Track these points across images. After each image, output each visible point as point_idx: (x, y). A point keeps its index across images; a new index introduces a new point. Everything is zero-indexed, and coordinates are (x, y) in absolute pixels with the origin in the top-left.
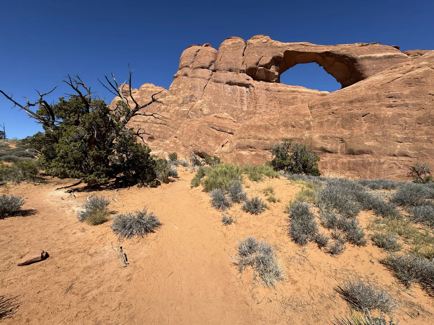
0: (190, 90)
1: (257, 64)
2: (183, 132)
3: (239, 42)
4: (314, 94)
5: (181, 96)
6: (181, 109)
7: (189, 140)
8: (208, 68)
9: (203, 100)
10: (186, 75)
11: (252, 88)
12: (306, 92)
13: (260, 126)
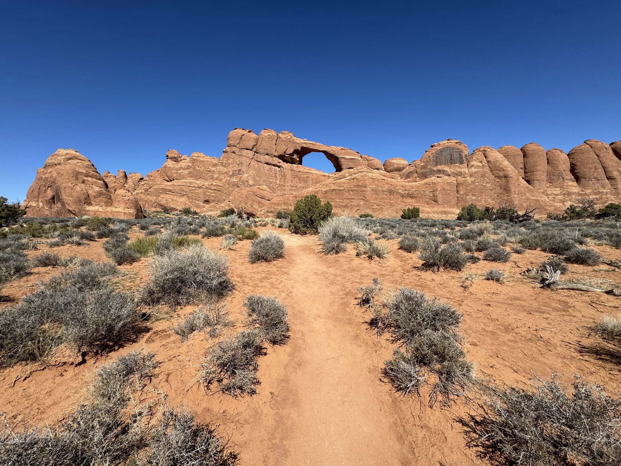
0: (238, 165)
1: (285, 152)
2: (234, 198)
3: (273, 135)
4: (319, 175)
5: (231, 170)
6: (232, 180)
7: (240, 204)
8: (251, 150)
9: (248, 174)
10: (234, 152)
11: (282, 169)
12: (315, 174)
13: (275, 203)
